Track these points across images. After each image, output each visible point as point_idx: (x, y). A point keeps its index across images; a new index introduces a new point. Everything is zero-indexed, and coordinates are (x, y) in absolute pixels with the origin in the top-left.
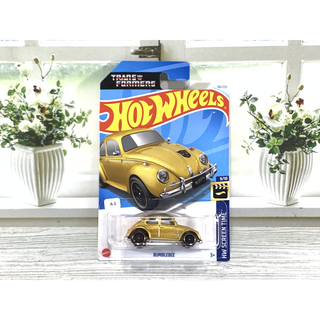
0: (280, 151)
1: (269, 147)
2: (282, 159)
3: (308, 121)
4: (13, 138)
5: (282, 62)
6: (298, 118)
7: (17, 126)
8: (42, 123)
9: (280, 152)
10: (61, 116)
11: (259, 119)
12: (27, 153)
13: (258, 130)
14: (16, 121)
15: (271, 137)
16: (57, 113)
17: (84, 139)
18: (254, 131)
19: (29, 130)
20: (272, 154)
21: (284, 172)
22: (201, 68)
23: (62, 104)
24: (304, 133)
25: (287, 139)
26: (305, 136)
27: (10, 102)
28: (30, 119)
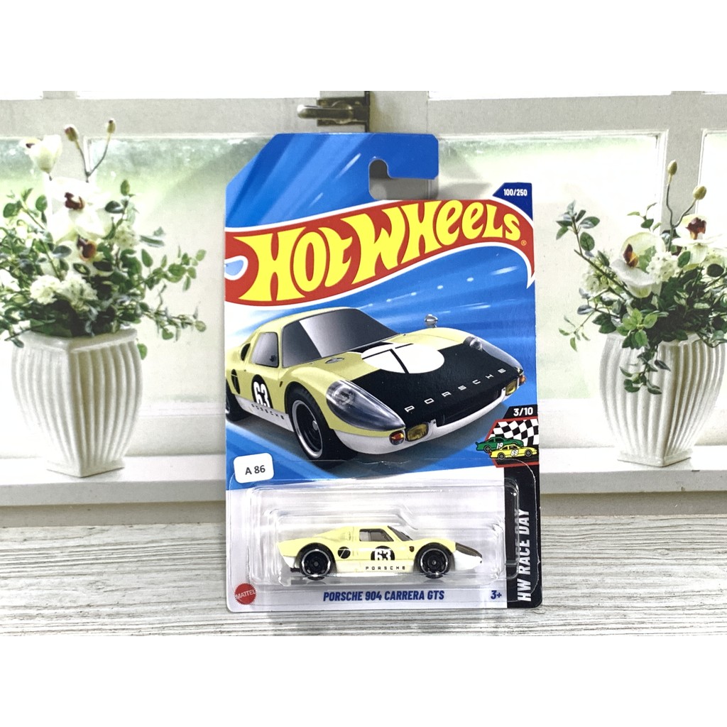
0: (648, 340)
1: (623, 331)
2: (654, 359)
3: (715, 270)
4: (19, 318)
5: (657, 132)
6: (692, 265)
7: (27, 289)
8: (87, 281)
9: (650, 343)
10: (132, 265)
11: (601, 268)
12: (52, 354)
13: (599, 293)
14: (24, 279)
15: (629, 310)
16: (123, 258)
17: (188, 318)
18: (589, 295)
19: (55, 299)
20: (629, 349)
21: (659, 390)
22: (466, 149)
23: (133, 235)
24: (705, 299)
25: (665, 314)
26: (706, 306)
27: (9, 232)
28: (58, 273)
